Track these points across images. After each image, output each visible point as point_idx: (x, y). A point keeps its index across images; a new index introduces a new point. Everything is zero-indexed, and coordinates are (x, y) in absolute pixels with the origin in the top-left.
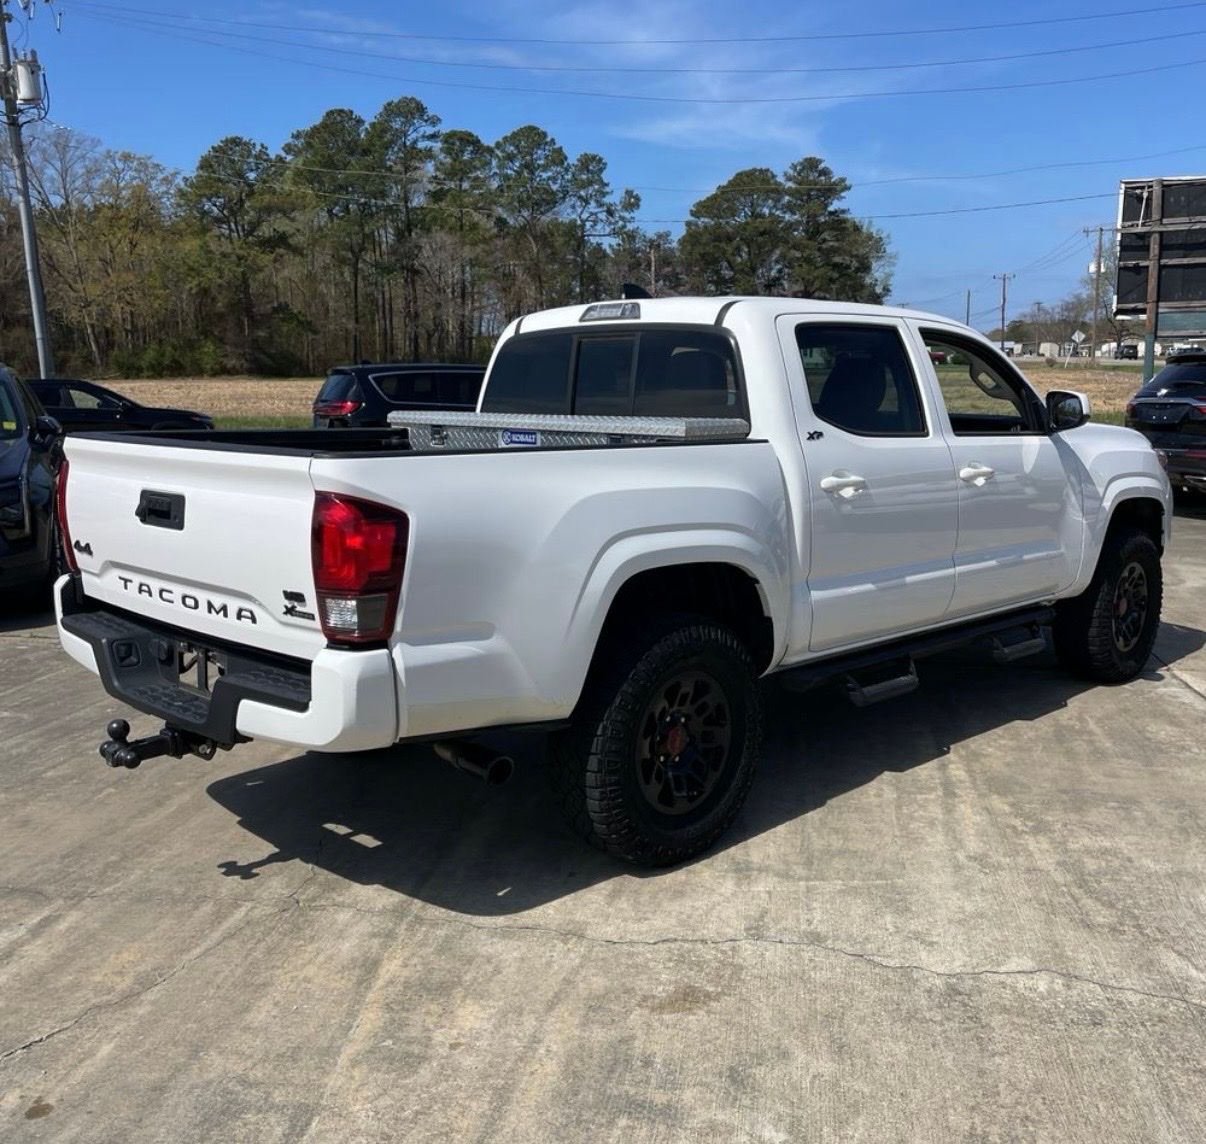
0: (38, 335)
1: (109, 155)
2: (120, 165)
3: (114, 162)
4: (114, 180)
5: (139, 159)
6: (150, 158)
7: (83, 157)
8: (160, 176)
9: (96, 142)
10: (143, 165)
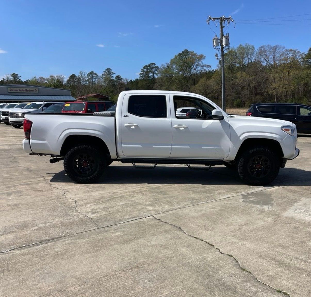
0: (223, 98)
1: (286, 51)
2: (288, 53)
3: (287, 52)
4: (287, 57)
5: (294, 51)
6: (297, 50)
7: (280, 52)
8: (299, 54)
9: (283, 48)
10: (295, 52)
